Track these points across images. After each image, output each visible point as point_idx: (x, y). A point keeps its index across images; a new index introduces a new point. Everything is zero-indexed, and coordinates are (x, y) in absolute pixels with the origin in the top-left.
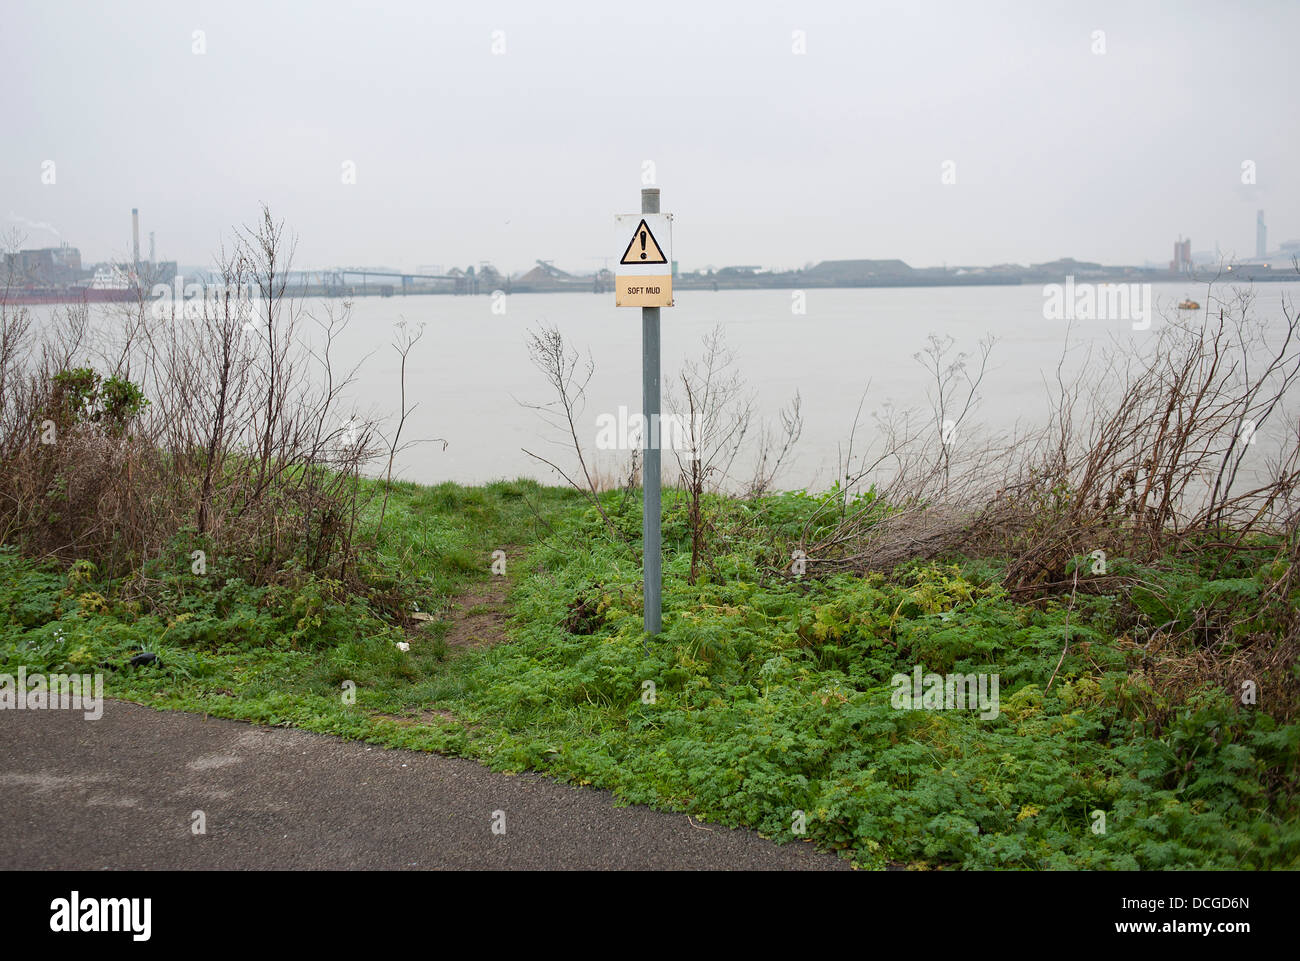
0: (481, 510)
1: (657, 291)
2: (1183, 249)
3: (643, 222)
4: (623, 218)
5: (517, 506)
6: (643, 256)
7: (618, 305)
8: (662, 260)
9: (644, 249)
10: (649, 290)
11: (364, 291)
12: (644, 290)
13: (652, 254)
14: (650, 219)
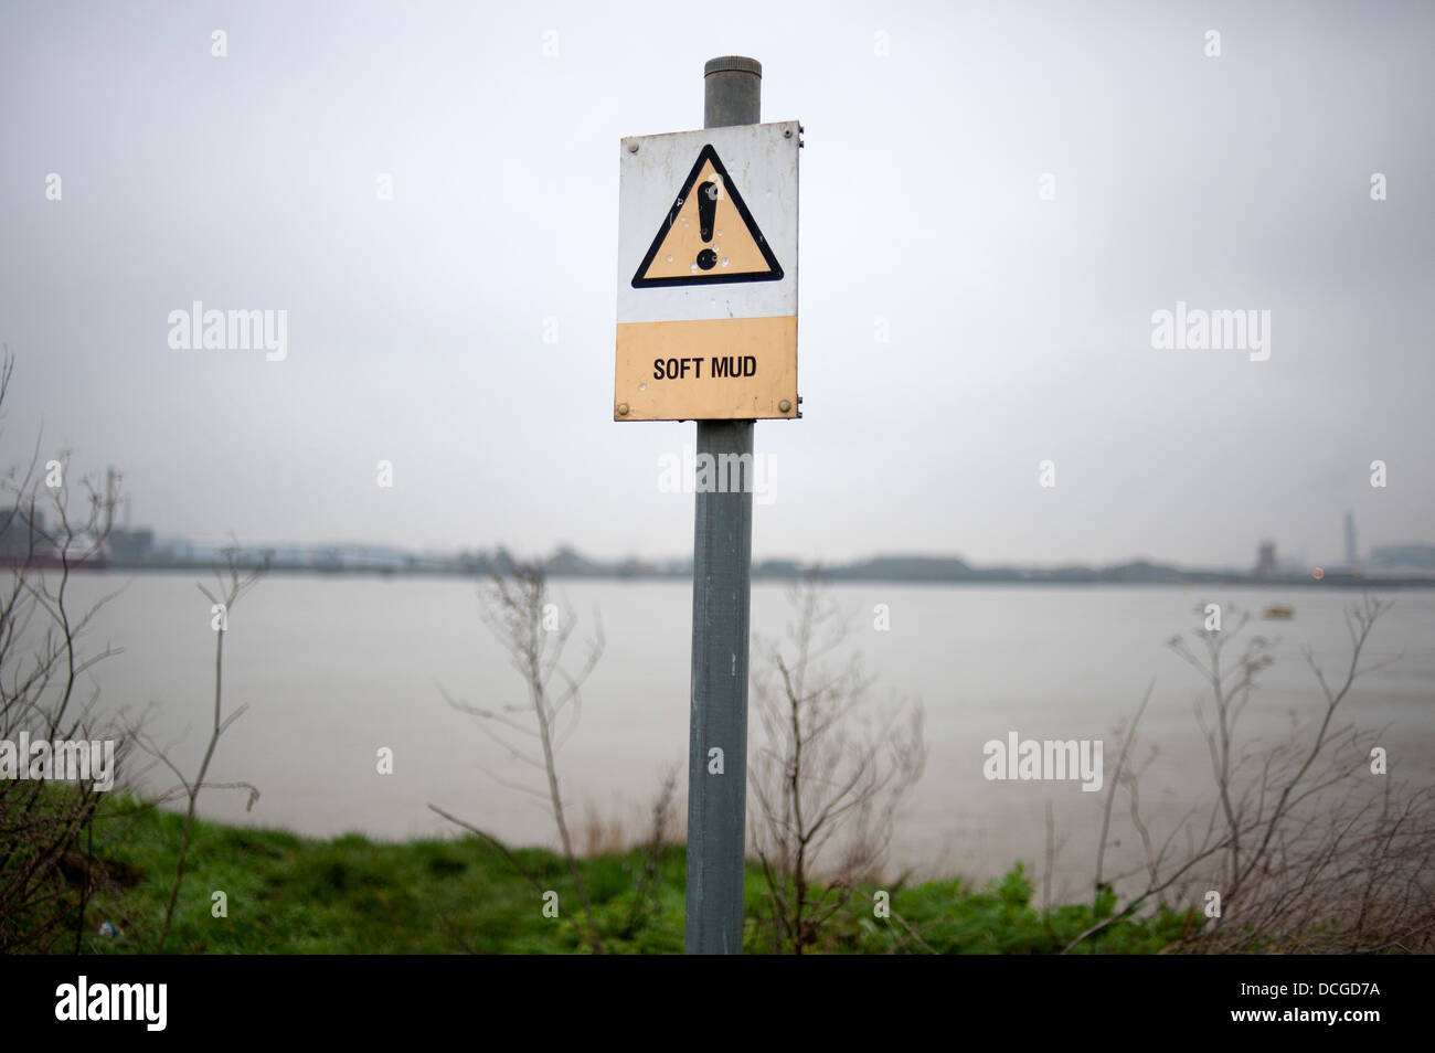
0: (384, 895)
1: (745, 366)
2: (1267, 552)
3: (709, 153)
4: (643, 145)
5: (452, 888)
6: (706, 259)
7: (622, 415)
8: (766, 268)
9: (707, 237)
10: (722, 367)
11: (362, 570)
12: (706, 367)
13: (735, 250)
14: (728, 143)
